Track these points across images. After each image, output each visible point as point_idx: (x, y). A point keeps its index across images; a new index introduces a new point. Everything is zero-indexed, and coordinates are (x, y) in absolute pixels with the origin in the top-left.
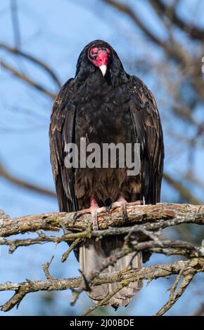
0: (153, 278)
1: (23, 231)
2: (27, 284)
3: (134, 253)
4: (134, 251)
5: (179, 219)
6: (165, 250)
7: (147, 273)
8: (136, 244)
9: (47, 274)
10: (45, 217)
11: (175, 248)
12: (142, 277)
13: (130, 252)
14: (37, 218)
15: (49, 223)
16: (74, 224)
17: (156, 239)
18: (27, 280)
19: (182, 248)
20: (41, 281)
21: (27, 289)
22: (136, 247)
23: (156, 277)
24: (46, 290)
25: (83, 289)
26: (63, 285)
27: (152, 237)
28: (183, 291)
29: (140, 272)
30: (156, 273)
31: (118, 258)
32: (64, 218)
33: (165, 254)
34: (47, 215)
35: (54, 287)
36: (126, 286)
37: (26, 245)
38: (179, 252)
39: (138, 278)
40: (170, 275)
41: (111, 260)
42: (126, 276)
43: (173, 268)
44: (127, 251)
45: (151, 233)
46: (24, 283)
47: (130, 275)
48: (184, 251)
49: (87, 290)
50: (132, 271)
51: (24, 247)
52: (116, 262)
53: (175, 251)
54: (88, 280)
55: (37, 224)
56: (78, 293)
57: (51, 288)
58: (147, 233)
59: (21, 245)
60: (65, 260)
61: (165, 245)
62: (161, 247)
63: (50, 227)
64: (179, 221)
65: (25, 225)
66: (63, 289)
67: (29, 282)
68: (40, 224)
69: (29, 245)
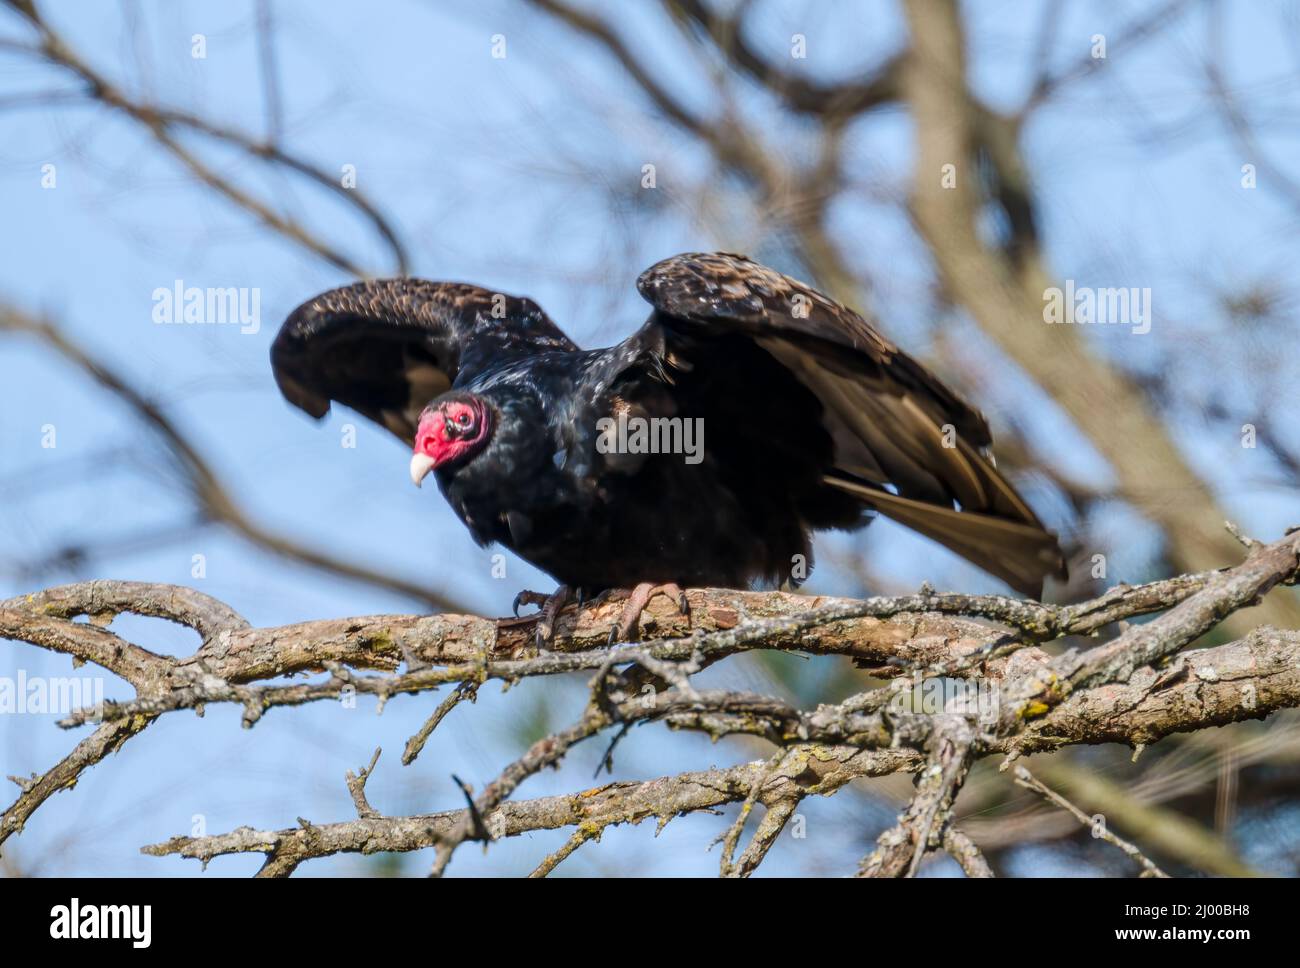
0: (674, 813)
1: (291, 669)
2: (301, 834)
3: (619, 727)
4: (615, 722)
5: (750, 629)
6: (709, 721)
7: (657, 799)
8: (624, 703)
9: (362, 803)
10: (354, 629)
11: (737, 713)
12: (642, 809)
13: (603, 726)
14: (331, 629)
15: (368, 645)
16: (441, 648)
17: (683, 684)
18: (301, 821)
19: (758, 714)
20: (342, 825)
21: (302, 847)
22: (621, 709)
23: (686, 811)
24: (359, 850)
25: (467, 837)
26: (407, 835)
27: (670, 677)
28: (764, 851)
29: (635, 796)
30: (684, 798)
31: (570, 744)
32: (411, 631)
33: (709, 731)
34: (361, 622)
35: (382, 843)
36: (593, 835)
37: (293, 703)
38: (750, 727)
39: (630, 813)
40: (725, 802)
41: (548, 749)
42: (595, 808)
43: (733, 784)
44: (596, 723)
45: (667, 665)
46: (293, 831)
47: (607, 804)
48: (764, 724)
49: (476, 838)
50: (614, 791)
51: (287, 708)
52: (562, 755)
53: (738, 723)
54: (481, 807)
55: (330, 649)
56: (453, 845)
57: (371, 844)
58: (656, 666)
59: (280, 704)
60: (413, 757)
61: (707, 705)
62: (698, 711)
63: (370, 656)
64: (750, 635)
65: (296, 651)
66: (410, 848)
67: (307, 827)
68: (342, 648)
69: (301, 702)
